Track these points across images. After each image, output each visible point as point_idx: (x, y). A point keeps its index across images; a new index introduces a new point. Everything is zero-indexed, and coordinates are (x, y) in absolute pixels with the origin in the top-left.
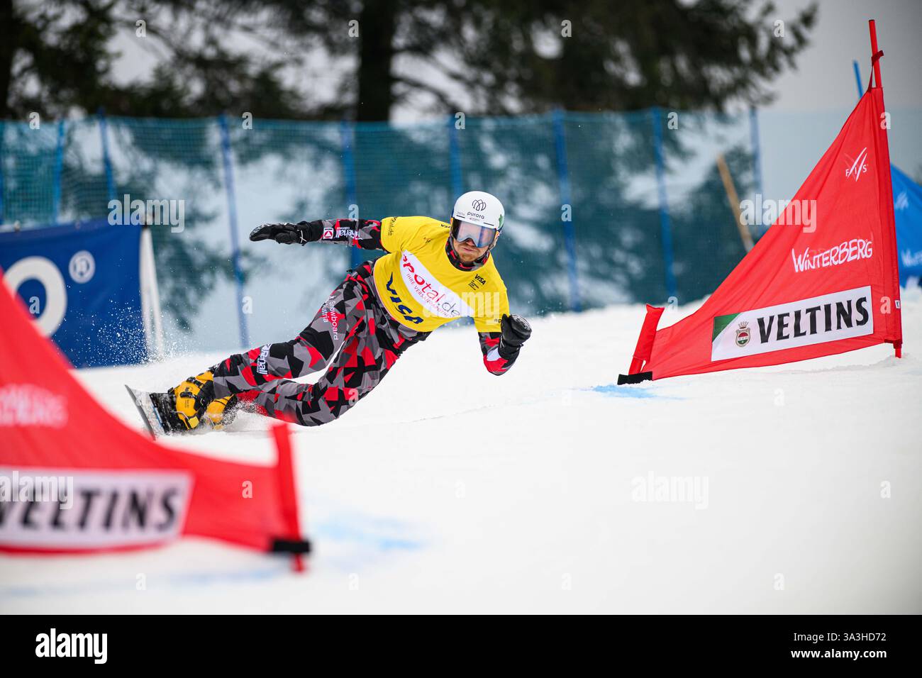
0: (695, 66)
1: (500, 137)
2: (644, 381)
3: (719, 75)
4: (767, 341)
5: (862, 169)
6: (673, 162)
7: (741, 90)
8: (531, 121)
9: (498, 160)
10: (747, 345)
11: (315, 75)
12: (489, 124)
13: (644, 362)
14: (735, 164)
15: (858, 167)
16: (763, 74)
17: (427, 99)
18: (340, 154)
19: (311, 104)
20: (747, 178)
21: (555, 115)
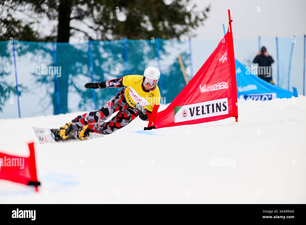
0: (170, 24)
1: (105, 47)
2: (153, 129)
3: (178, 28)
4: (193, 116)
5: (225, 59)
6: (163, 56)
7: (185, 33)
8: (116, 42)
9: (105, 55)
10: (186, 117)
11: (44, 26)
12: (102, 43)
13: (153, 123)
14: (183, 57)
15: (223, 58)
16: (193, 27)
17: (81, 35)
18: (52, 53)
19: (42, 36)
20: (187, 62)
21: (124, 40)
